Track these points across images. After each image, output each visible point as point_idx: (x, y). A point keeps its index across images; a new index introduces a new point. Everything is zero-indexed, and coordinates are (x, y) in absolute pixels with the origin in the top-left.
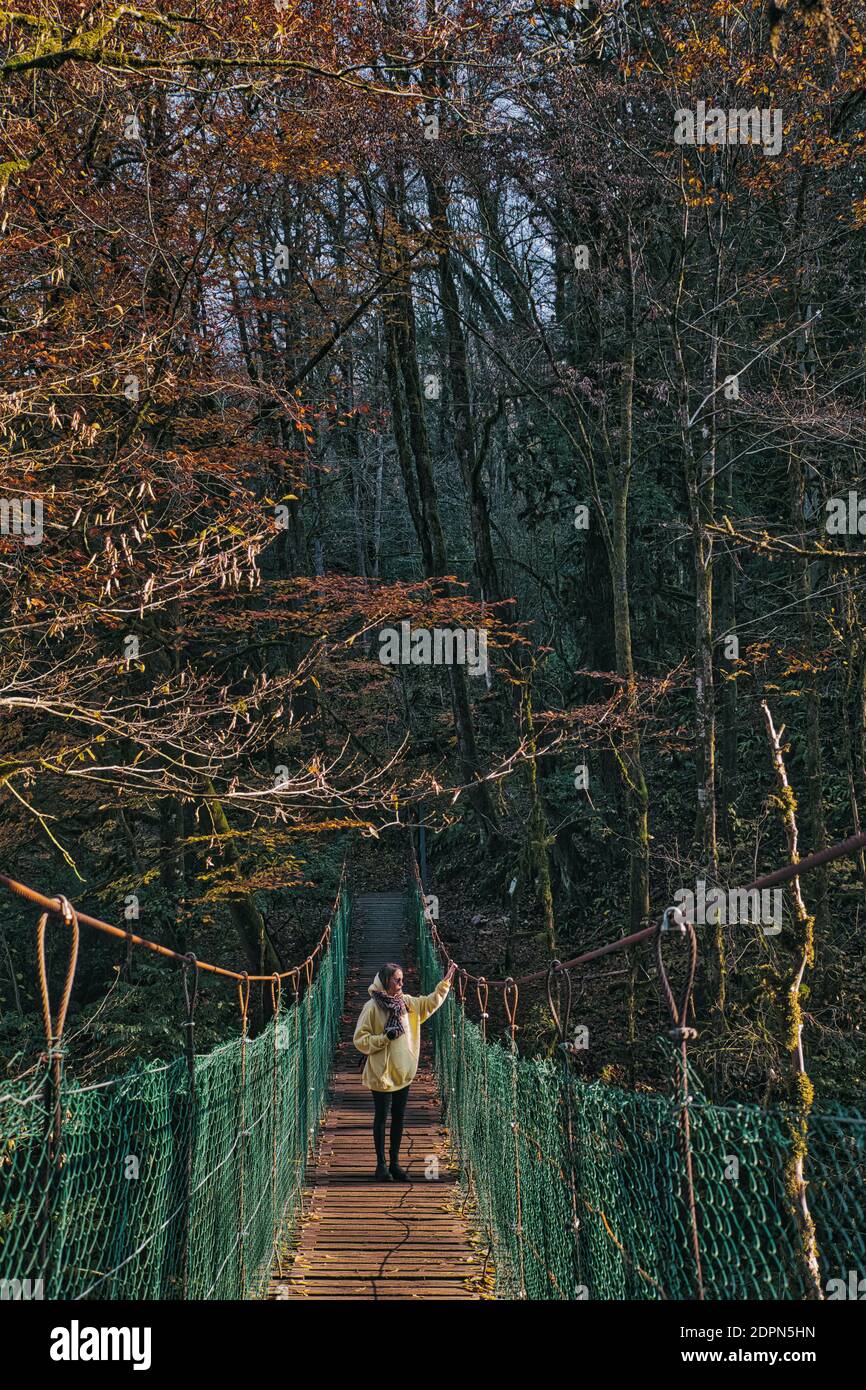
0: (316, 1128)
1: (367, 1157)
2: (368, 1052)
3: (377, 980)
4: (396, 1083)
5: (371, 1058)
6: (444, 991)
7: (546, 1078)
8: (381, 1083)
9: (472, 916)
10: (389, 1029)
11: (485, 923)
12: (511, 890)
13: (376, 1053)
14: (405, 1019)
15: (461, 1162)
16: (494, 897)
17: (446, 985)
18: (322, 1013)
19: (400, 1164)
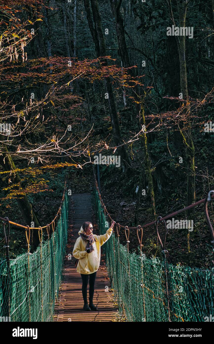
0: (58, 290)
1: (80, 301)
2: (79, 258)
3: (82, 229)
4: (91, 271)
5: (80, 261)
6: (110, 233)
7: (156, 265)
8: (84, 271)
9: (120, 202)
10: (87, 249)
11: (125, 205)
12: (137, 191)
13: (82, 258)
14: (94, 245)
15: (119, 302)
16: (129, 195)
17: (111, 230)
18: (59, 243)
19: (94, 304)
